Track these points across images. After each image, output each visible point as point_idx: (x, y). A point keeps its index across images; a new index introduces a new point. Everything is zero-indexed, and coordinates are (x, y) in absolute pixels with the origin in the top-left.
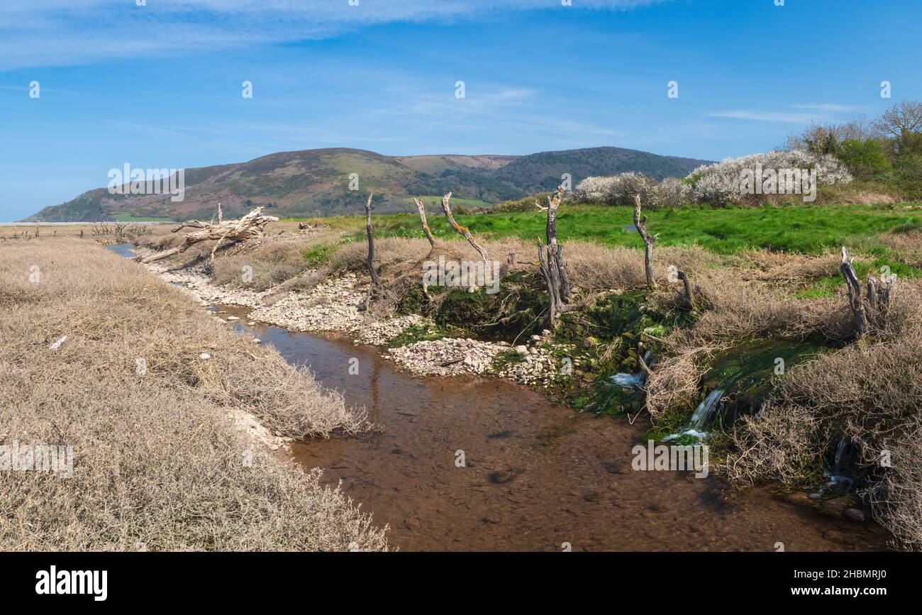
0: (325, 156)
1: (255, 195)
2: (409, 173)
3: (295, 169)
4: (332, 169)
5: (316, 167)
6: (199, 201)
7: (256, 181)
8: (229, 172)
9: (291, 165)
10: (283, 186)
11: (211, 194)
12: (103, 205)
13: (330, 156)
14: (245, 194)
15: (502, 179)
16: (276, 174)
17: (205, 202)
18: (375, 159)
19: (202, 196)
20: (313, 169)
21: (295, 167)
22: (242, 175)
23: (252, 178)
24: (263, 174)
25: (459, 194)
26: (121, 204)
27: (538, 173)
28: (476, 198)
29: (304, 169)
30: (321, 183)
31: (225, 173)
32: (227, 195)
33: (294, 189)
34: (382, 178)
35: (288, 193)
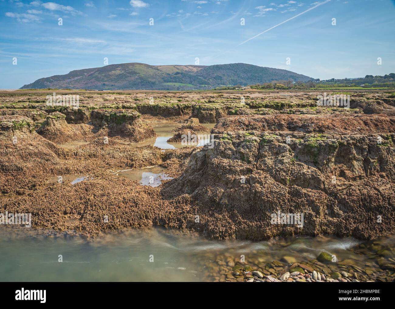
0: (131, 66)
1: (106, 81)
2: (163, 73)
3: (119, 71)
4: (134, 72)
7: (105, 76)
10: (116, 78)
11: (88, 81)
12: (46, 84)
14: (101, 81)
15: (199, 76)
16: (112, 73)
18: (150, 67)
20: (127, 71)
22: (99, 73)
23: (103, 75)
25: (183, 82)
27: (213, 74)
28: (190, 83)
29: (123, 71)
30: (130, 77)
31: (92, 73)
32: (94, 81)
33: (120, 79)
34: (153, 75)
35: (118, 81)
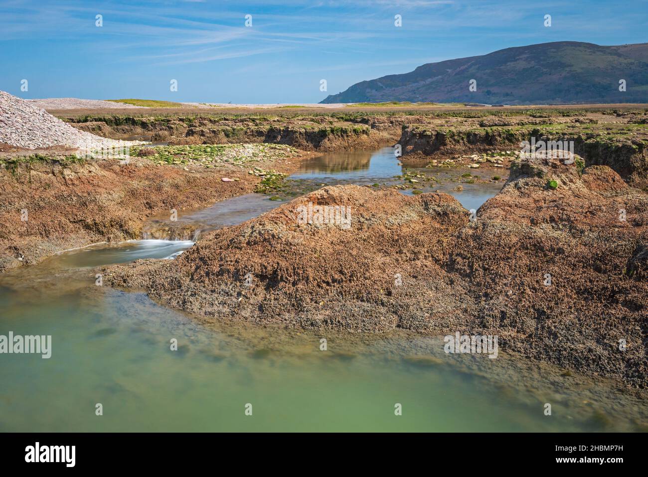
1: (492, 86)
3: (525, 63)
4: (559, 62)
5: (544, 60)
8: (466, 66)
9: (521, 59)
11: (454, 85)
12: (368, 94)
13: (556, 49)
14: (483, 85)
18: (598, 51)
19: (446, 86)
20: (542, 62)
21: (524, 60)
23: (488, 71)
24: (497, 68)
29: (533, 62)
30: (550, 74)
31: (462, 68)
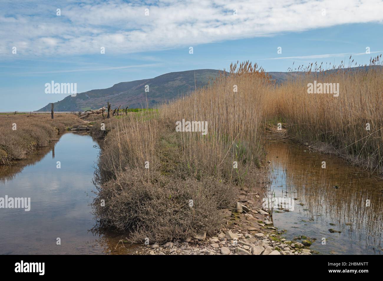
1: (157, 97)
3: (179, 82)
5: (191, 81)
6: (127, 100)
7: (158, 89)
9: (178, 80)
10: (173, 92)
11: (133, 97)
13: (199, 74)
14: (151, 97)
16: (169, 85)
17: (130, 101)
19: (128, 97)
20: (190, 82)
22: (150, 86)
23: (156, 87)
24: (162, 85)
26: (86, 102)
